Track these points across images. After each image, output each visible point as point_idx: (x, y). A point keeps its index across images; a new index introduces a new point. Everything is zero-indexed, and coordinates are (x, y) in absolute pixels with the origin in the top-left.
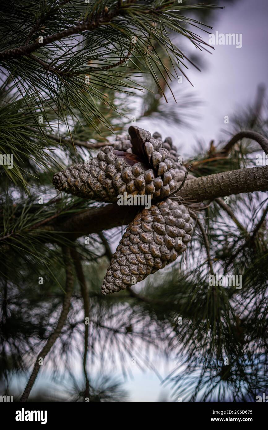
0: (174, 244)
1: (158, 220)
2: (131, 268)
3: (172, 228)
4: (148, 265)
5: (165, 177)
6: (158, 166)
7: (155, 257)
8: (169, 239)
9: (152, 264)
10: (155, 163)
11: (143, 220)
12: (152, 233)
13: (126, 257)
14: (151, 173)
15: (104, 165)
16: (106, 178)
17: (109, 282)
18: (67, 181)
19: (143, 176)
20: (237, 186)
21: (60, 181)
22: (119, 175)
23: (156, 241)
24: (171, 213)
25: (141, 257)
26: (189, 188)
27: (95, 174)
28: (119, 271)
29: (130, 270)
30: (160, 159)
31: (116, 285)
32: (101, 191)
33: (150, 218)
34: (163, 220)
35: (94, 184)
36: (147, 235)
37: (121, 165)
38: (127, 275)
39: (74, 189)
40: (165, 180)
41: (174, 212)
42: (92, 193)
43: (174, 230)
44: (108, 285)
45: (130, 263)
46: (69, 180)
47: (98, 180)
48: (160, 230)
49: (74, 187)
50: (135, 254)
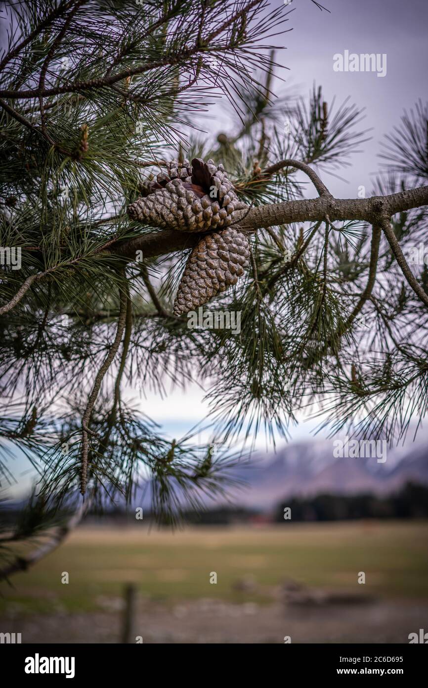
0: (237, 270)
1: (223, 248)
3: (235, 255)
4: (215, 288)
5: (228, 209)
6: (223, 199)
7: (220, 281)
8: (232, 265)
9: (218, 287)
10: (221, 196)
11: (208, 247)
12: (218, 260)
13: (196, 282)
14: (217, 206)
15: (176, 198)
16: (178, 210)
17: (181, 304)
18: (142, 212)
19: (210, 208)
20: (291, 215)
21: (136, 212)
22: (190, 207)
23: (222, 267)
24: (233, 242)
25: (209, 281)
27: (169, 205)
29: (200, 293)
30: (225, 191)
31: (187, 307)
32: (173, 221)
33: (215, 246)
34: (227, 248)
35: (167, 215)
36: (214, 262)
37: (192, 198)
38: (197, 298)
40: (228, 211)
41: (236, 240)
42: (164, 223)
43: (237, 257)
44: (181, 307)
45: (200, 287)
46: (144, 211)
47: (171, 212)
48: (225, 258)
49: (149, 218)
50: (204, 279)
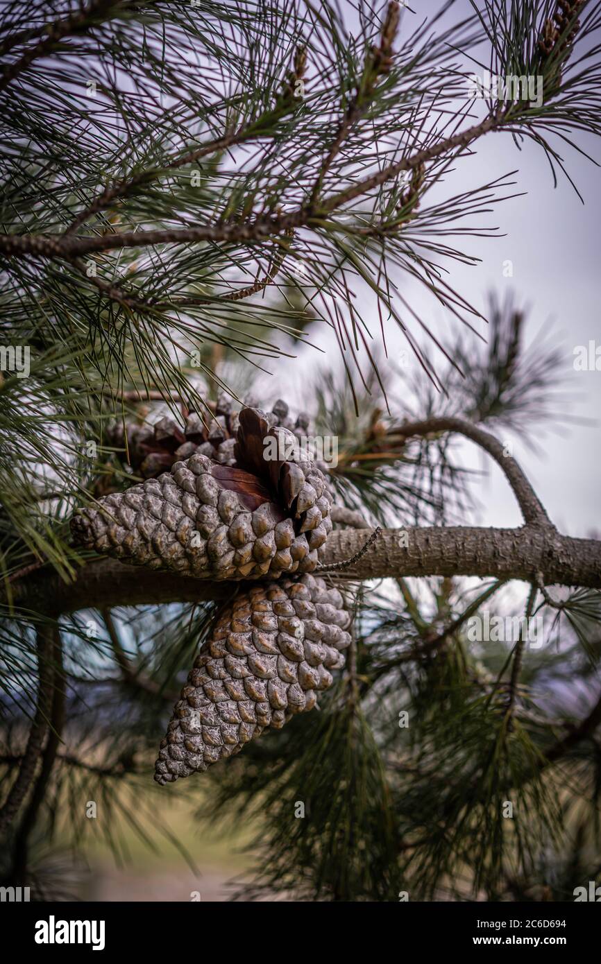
0: (315, 680)
1: (291, 630)
2: (225, 732)
3: (316, 649)
4: (259, 724)
5: (313, 537)
6: (304, 515)
7: (275, 708)
8: (309, 673)
9: (268, 722)
10: (300, 510)
11: (255, 622)
12: (276, 656)
13: (217, 707)
14: (287, 528)
15: (193, 505)
16: (194, 535)
17: (174, 759)
18: (108, 533)
19: (272, 535)
21: (92, 530)
22: (223, 531)
23: (282, 675)
24: (316, 613)
25: (248, 708)
26: (351, 551)
27: (173, 523)
28: (200, 737)
29: (222, 736)
30: (312, 499)
31: (189, 766)
32: (179, 559)
33: (271, 622)
34: (301, 630)
35: (168, 546)
36: (265, 663)
37: (232, 510)
38: (215, 746)
39: (121, 550)
40: (313, 541)
41: (322, 609)
42: (158, 562)
44: (173, 764)
45: (225, 720)
46: (113, 531)
47: (177, 538)
48: (293, 654)
49: (121, 547)
50: (237, 701)
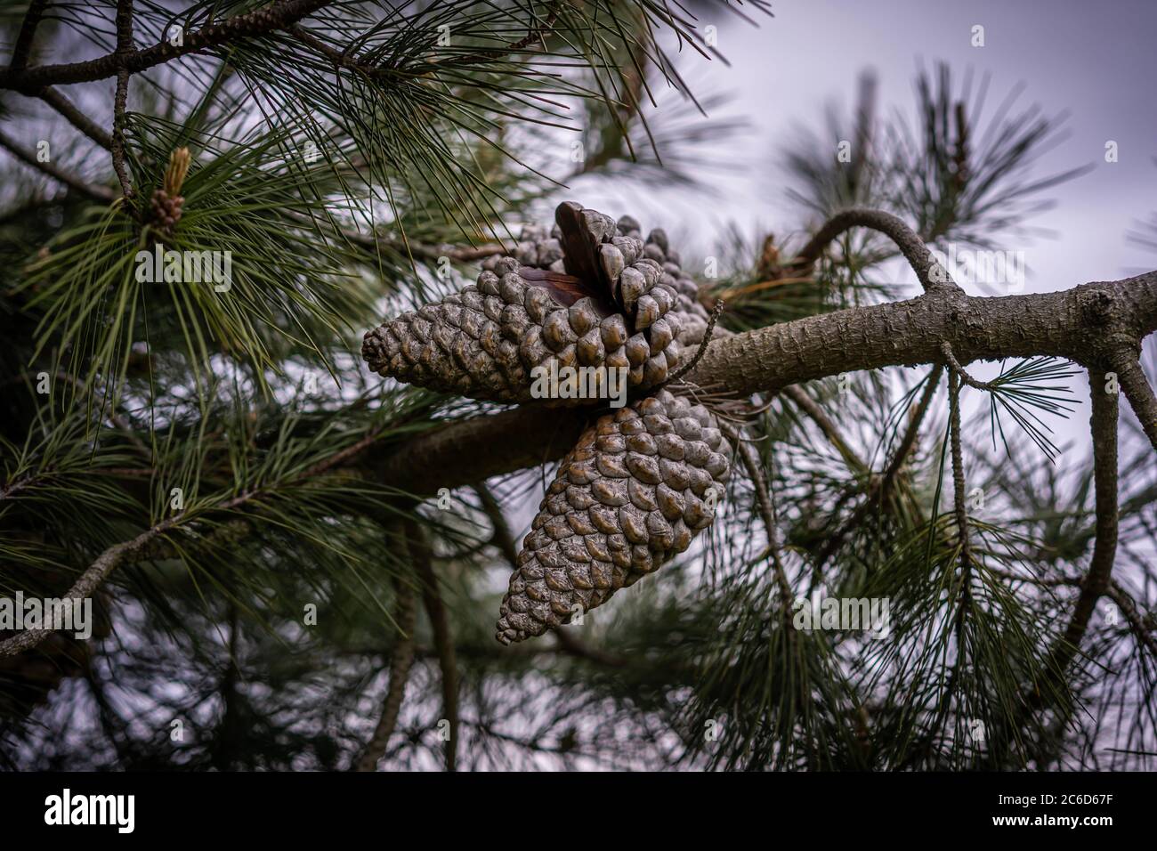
0: (683, 508)
1: (641, 447)
2: (572, 573)
3: (675, 467)
4: (617, 563)
5: (653, 335)
6: (635, 307)
7: (633, 541)
8: (669, 495)
9: (628, 560)
10: (628, 299)
11: (599, 446)
12: (626, 480)
13: (559, 544)
14: (617, 325)
15: (497, 307)
16: (502, 341)
17: (516, 611)
18: (401, 350)
19: (597, 332)
20: (842, 353)
21: (383, 349)
22: (535, 333)
23: (636, 500)
24: (673, 428)
25: (598, 542)
26: (715, 360)
27: (474, 329)
28: (543, 581)
29: (570, 579)
30: (641, 286)
31: (535, 619)
32: (490, 373)
33: (617, 442)
34: (653, 445)
35: (472, 357)
36: (611, 487)
37: (541, 305)
38: (564, 591)
39: (421, 370)
40: (655, 341)
41: (681, 424)
42: (466, 380)
43: (682, 472)
44: (515, 618)
45: (571, 559)
46: (406, 346)
47: (482, 347)
48: (645, 473)
49: (419, 365)
50: (583, 535)
